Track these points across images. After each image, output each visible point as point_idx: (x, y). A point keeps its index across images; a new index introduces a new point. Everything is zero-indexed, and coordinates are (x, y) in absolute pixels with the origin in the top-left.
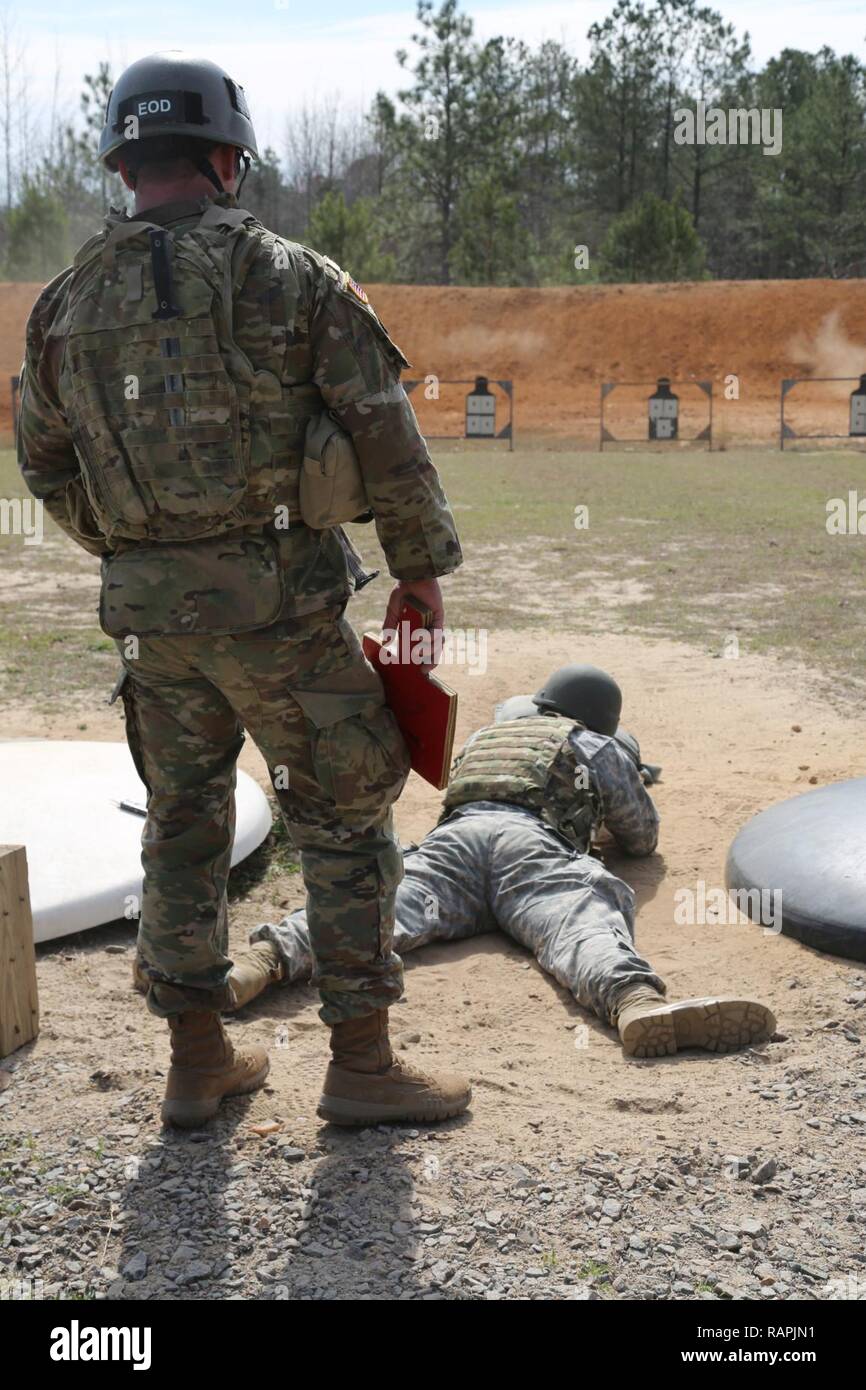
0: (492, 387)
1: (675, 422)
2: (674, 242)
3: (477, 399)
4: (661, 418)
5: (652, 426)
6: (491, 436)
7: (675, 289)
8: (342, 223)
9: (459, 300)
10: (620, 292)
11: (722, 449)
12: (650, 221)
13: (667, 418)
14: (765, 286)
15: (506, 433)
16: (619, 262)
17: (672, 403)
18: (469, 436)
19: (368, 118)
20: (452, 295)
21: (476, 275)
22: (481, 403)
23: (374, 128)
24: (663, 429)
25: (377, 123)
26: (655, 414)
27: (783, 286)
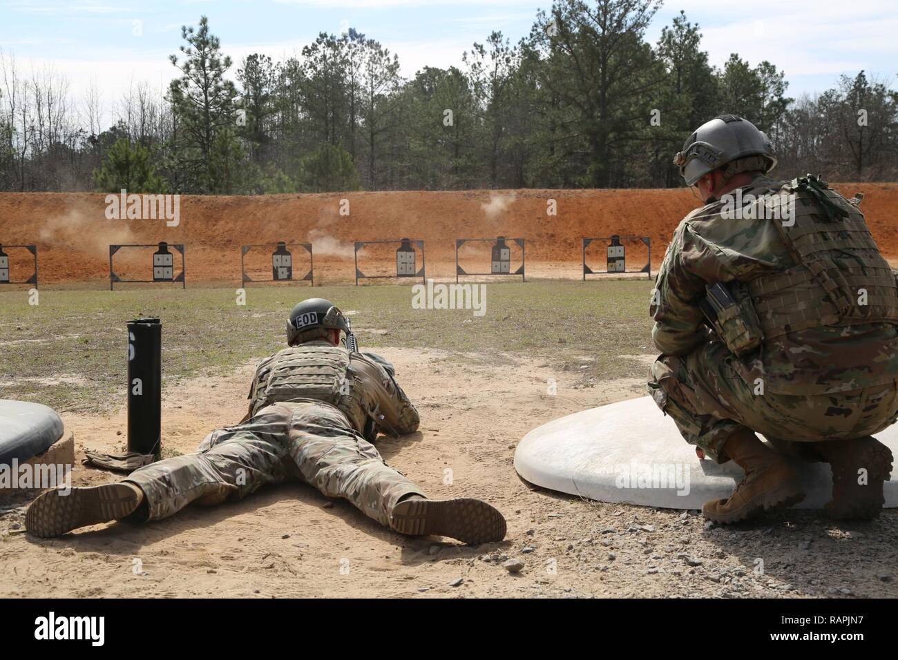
0: (171, 249)
1: (290, 269)
2: (341, 170)
3: (160, 256)
4: (281, 267)
5: (275, 272)
6: (170, 280)
7: (332, 196)
8: (127, 157)
9: (196, 203)
10: (299, 198)
11: (320, 285)
12: (326, 157)
13: (284, 267)
14: (386, 195)
15: (181, 278)
16: (310, 183)
17: (288, 257)
18: (156, 280)
19: (165, 98)
20: (191, 200)
21: (217, 189)
22: (163, 260)
23: (169, 104)
24: (283, 273)
25: (171, 101)
26: (276, 264)
27: (397, 194)
